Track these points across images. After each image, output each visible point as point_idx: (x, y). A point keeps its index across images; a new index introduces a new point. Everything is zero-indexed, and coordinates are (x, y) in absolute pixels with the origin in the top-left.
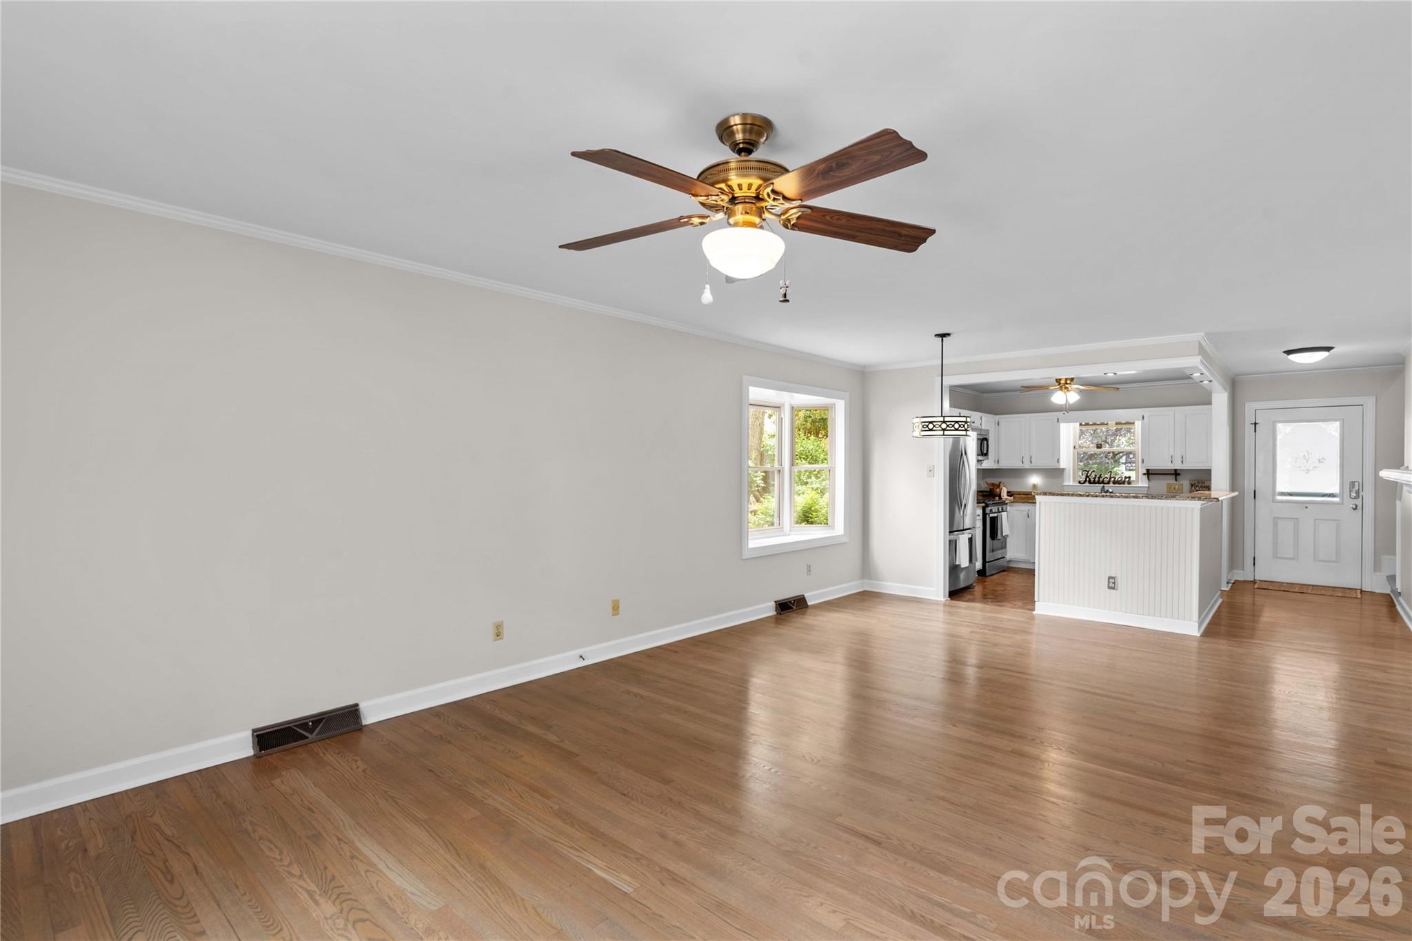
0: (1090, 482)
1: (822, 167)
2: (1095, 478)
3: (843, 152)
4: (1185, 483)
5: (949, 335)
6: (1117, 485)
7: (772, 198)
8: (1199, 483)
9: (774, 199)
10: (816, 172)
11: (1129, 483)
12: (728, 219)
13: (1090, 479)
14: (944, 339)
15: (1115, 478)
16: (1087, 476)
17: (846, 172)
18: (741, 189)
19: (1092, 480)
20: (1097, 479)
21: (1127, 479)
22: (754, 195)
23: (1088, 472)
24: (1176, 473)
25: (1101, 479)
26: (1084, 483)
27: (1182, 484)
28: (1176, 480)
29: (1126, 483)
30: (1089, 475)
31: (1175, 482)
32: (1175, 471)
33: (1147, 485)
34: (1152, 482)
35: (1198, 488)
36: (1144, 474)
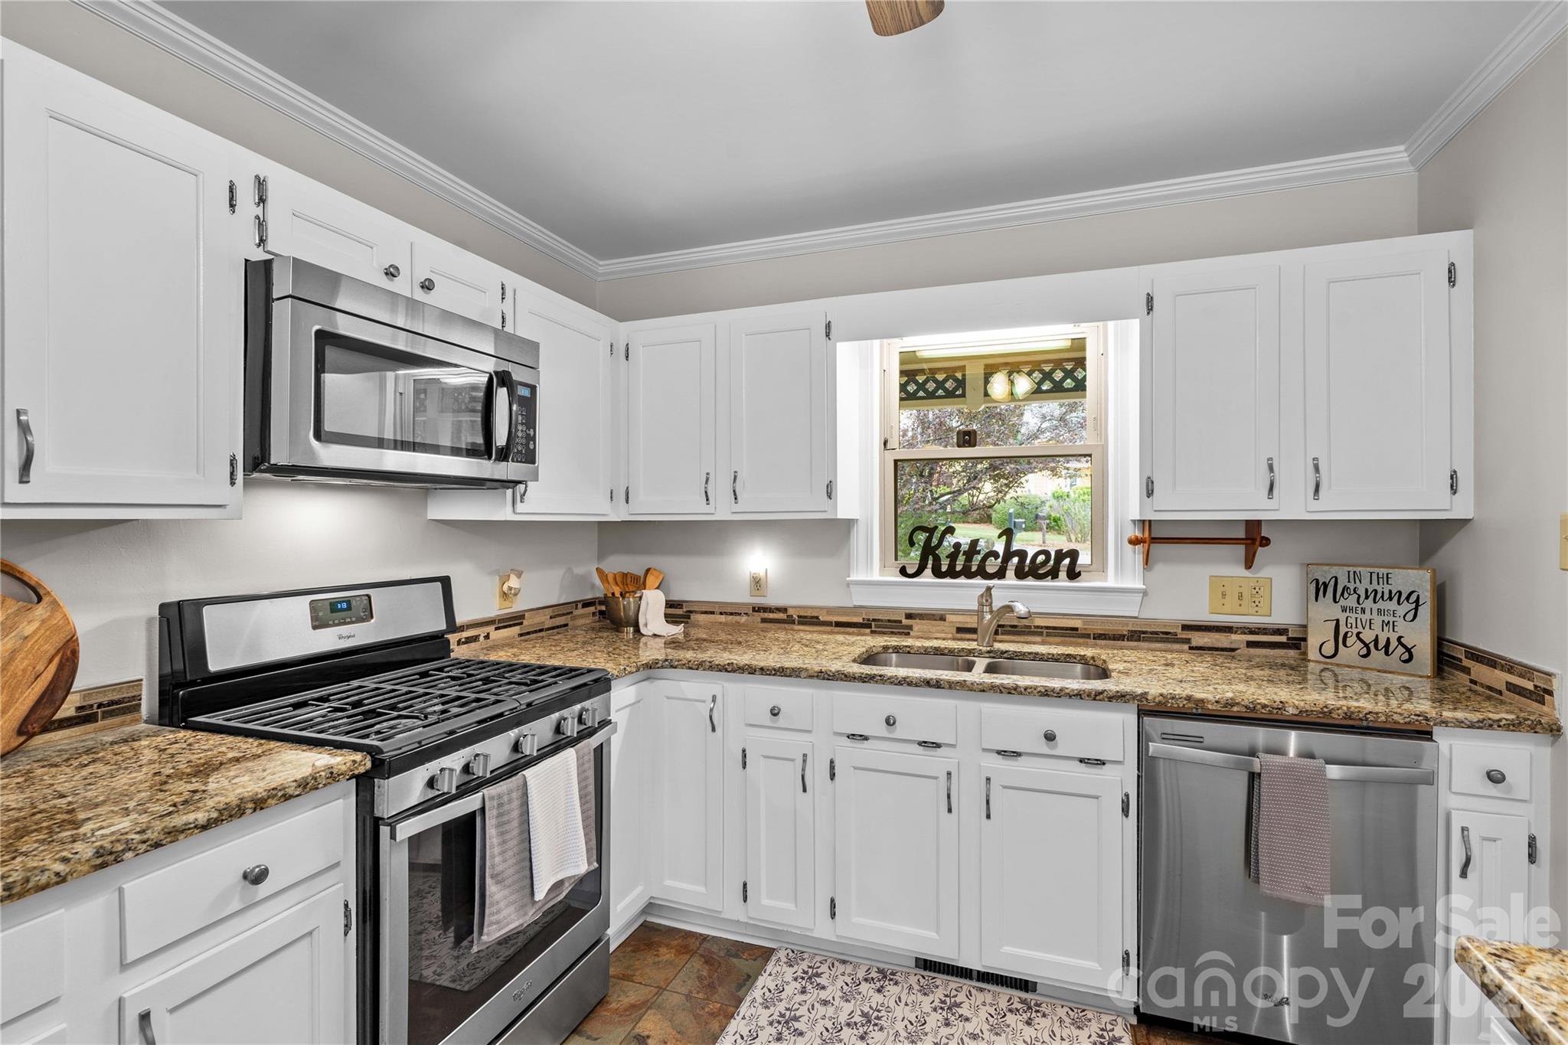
0: (936, 571)
6: (1029, 583)
8: (1357, 576)
11: (1074, 576)
13: (937, 559)
15: (1024, 555)
19: (944, 562)
20: (960, 560)
21: (1067, 563)
23: (930, 533)
24: (1254, 538)
28: (1249, 564)
29: (1063, 574)
30: (935, 541)
31: (1240, 571)
32: (1253, 526)
33: (1140, 585)
34: (1160, 569)
35: (1351, 601)
36: (1134, 542)
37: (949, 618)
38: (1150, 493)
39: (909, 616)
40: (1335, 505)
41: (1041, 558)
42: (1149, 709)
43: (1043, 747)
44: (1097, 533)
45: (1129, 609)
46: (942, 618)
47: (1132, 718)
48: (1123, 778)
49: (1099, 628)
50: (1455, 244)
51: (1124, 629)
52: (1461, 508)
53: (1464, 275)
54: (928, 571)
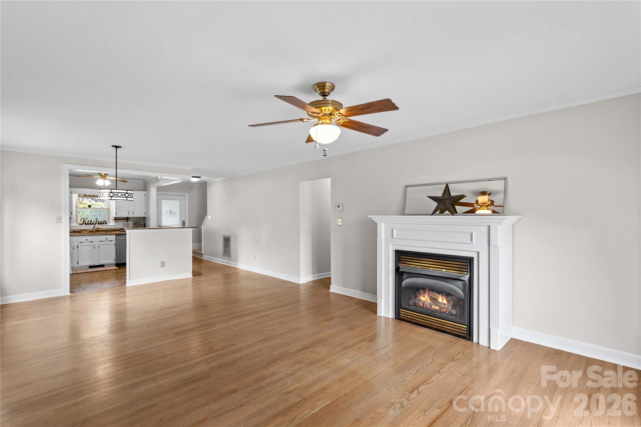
0: (86, 224)
1: (361, 107)
2: (88, 222)
3: (371, 104)
4: (131, 223)
5: (120, 147)
6: (100, 225)
7: (338, 115)
8: (137, 222)
9: (339, 116)
10: (359, 108)
11: (106, 224)
12: (319, 121)
13: (85, 222)
14: (117, 149)
15: (99, 221)
16: (84, 221)
17: (369, 110)
18: (325, 111)
19: (87, 223)
20: (89, 222)
21: (105, 222)
22: (329, 113)
23: (84, 219)
24: (127, 219)
25: (92, 222)
26: (82, 224)
27: (129, 223)
28: (127, 222)
29: (104, 224)
30: (85, 220)
31: (126, 223)
32: (127, 218)
33: (114, 224)
34: (117, 223)
35: (137, 225)
36: (114, 220)
37: (88, 230)
38: (116, 214)
39: (81, 230)
40: (135, 216)
41: (101, 222)
42: (117, 235)
43: (106, 240)
44: (109, 218)
45: (113, 227)
46: (87, 230)
47: (115, 236)
48: (114, 242)
49: (109, 230)
50: (145, 192)
51: (113, 230)
52: (145, 216)
53: (145, 195)
54: (84, 224)
